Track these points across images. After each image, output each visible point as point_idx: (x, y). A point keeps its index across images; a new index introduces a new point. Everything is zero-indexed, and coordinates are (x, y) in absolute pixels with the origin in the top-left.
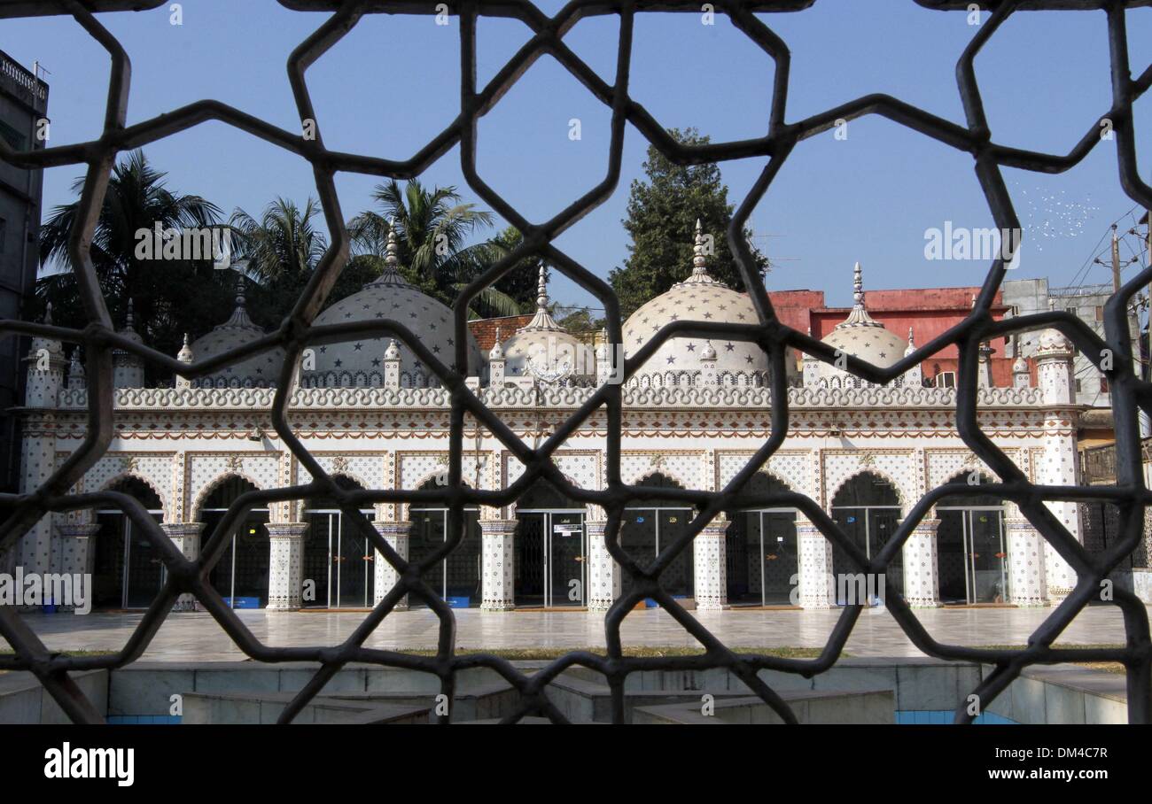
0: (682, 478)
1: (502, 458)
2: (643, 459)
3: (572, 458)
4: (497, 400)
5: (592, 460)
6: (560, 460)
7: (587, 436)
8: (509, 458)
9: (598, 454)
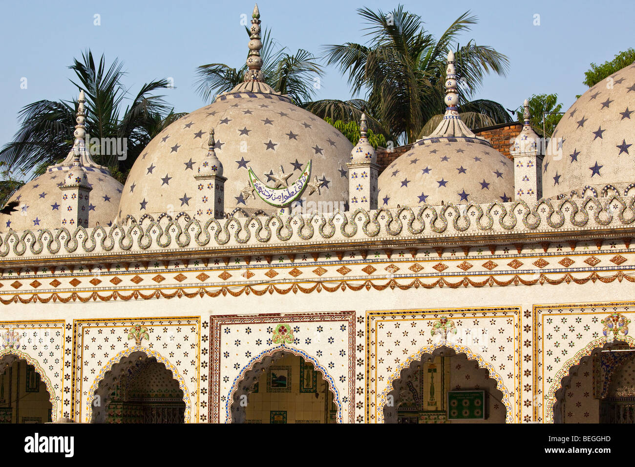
0: (483, 355)
1: (212, 328)
2: (422, 324)
3: (315, 325)
4: (203, 238)
5: (343, 328)
6: (297, 329)
7: (332, 290)
8: (224, 327)
9: (350, 318)
